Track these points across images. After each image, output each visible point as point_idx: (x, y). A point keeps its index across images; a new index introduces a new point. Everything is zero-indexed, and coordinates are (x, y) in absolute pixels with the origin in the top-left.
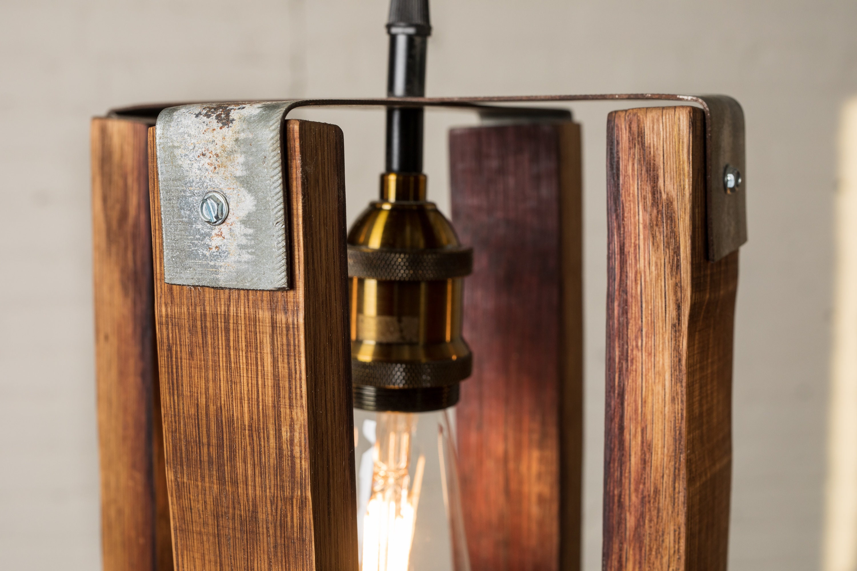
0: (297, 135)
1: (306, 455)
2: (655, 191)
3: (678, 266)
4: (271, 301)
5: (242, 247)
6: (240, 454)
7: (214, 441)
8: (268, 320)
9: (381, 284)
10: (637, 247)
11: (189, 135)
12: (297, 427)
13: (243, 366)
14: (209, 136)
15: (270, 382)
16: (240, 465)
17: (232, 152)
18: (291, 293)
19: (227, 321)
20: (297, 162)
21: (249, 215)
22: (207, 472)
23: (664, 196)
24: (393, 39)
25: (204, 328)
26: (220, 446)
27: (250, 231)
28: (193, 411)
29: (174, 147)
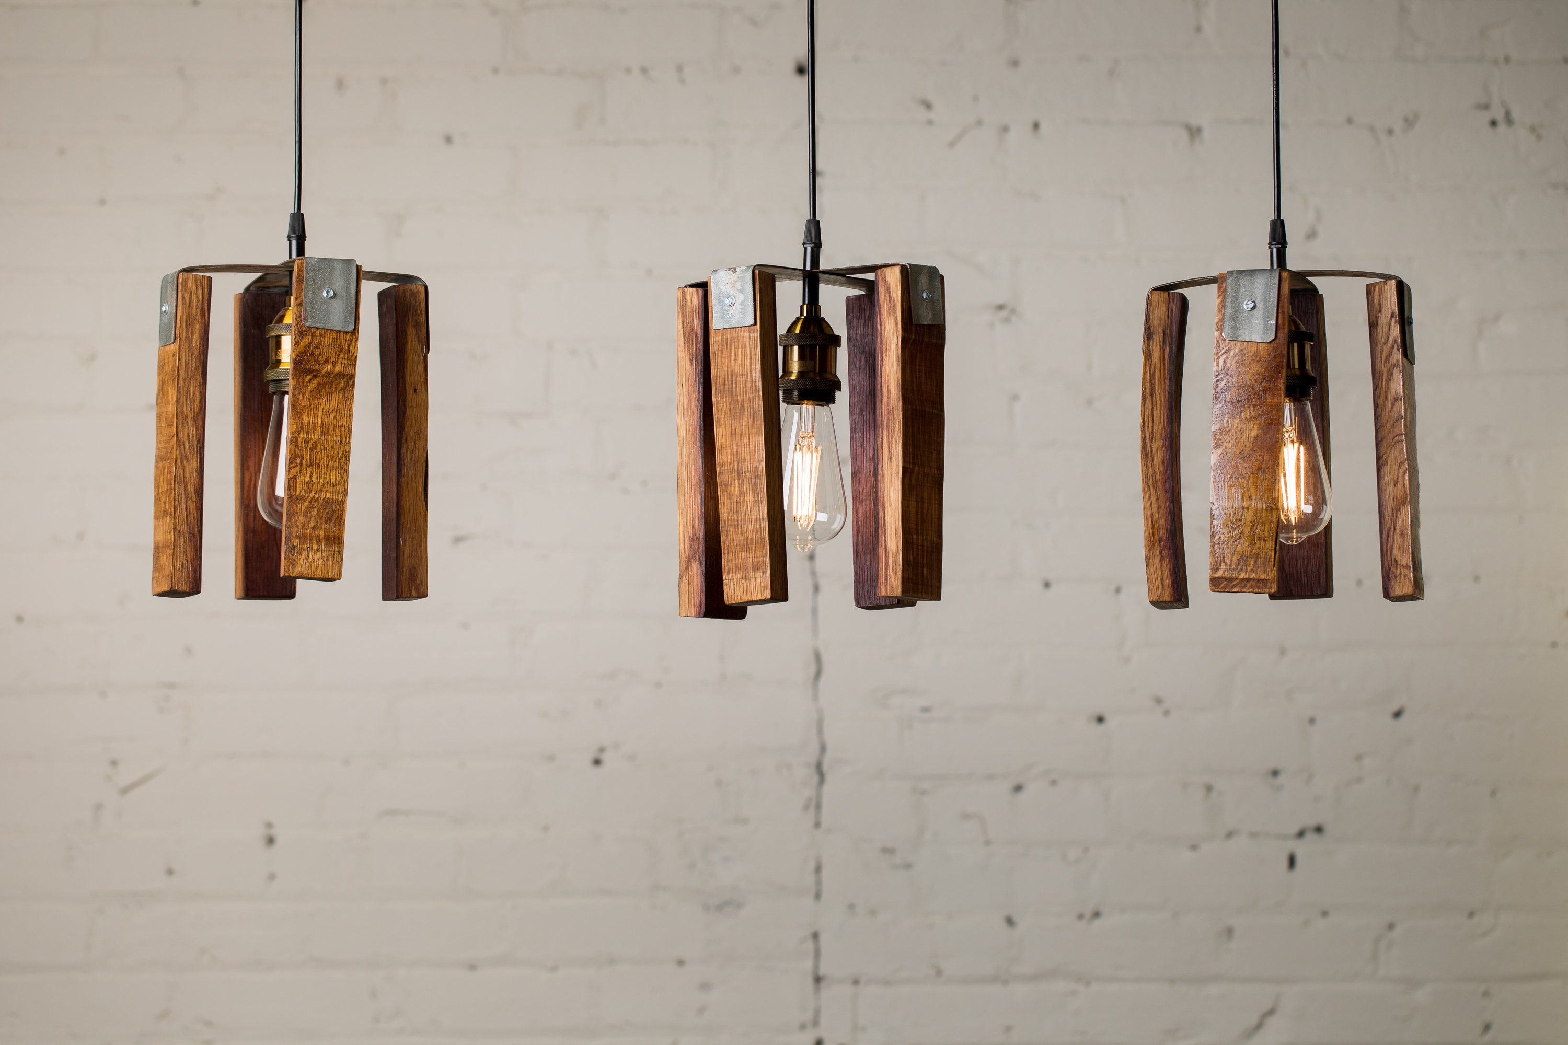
0: (757, 274)
1: (760, 380)
2: (890, 297)
3: (897, 323)
4: (749, 330)
5: (740, 313)
6: (738, 385)
7: (730, 382)
8: (748, 336)
9: (799, 348)
10: (885, 318)
11: (723, 277)
12: (757, 371)
13: (740, 354)
14: (729, 277)
15: (749, 357)
16: (738, 389)
17: (737, 281)
18: (755, 326)
19: (735, 339)
20: (757, 283)
21: (742, 302)
22: (726, 395)
23: (892, 298)
24: (805, 249)
25: (727, 343)
26: (732, 384)
27: (742, 307)
29: (717, 282)
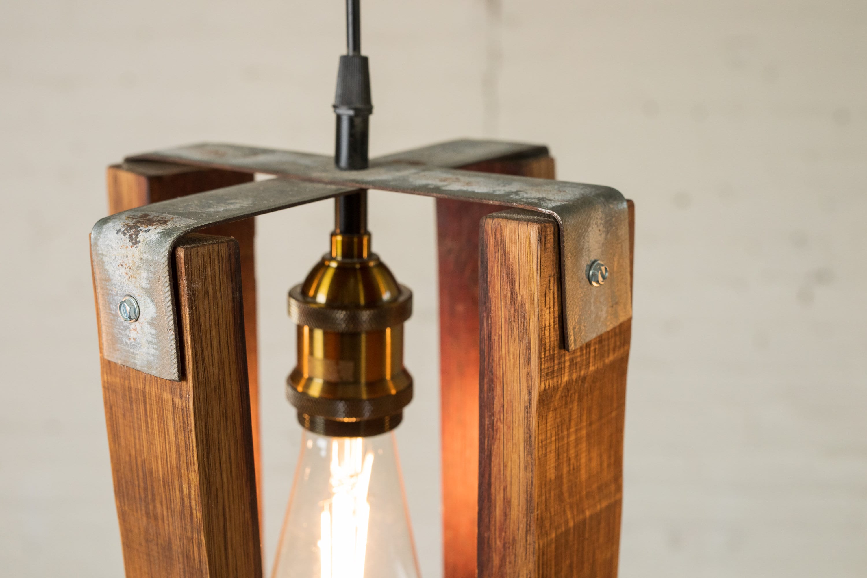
0: (182, 261)
1: (199, 508)
2: (513, 293)
4: (171, 387)
5: (150, 343)
6: (158, 498)
7: (142, 484)
8: (170, 402)
11: (112, 248)
12: (192, 486)
13: (156, 432)
14: (124, 251)
15: (174, 449)
16: (158, 505)
17: (139, 268)
18: (184, 383)
19: (144, 396)
20: (184, 282)
21: (152, 319)
22: (139, 506)
23: (519, 298)
25: (131, 397)
26: (146, 489)
27: (154, 332)
28: (127, 459)
29: (103, 255)
